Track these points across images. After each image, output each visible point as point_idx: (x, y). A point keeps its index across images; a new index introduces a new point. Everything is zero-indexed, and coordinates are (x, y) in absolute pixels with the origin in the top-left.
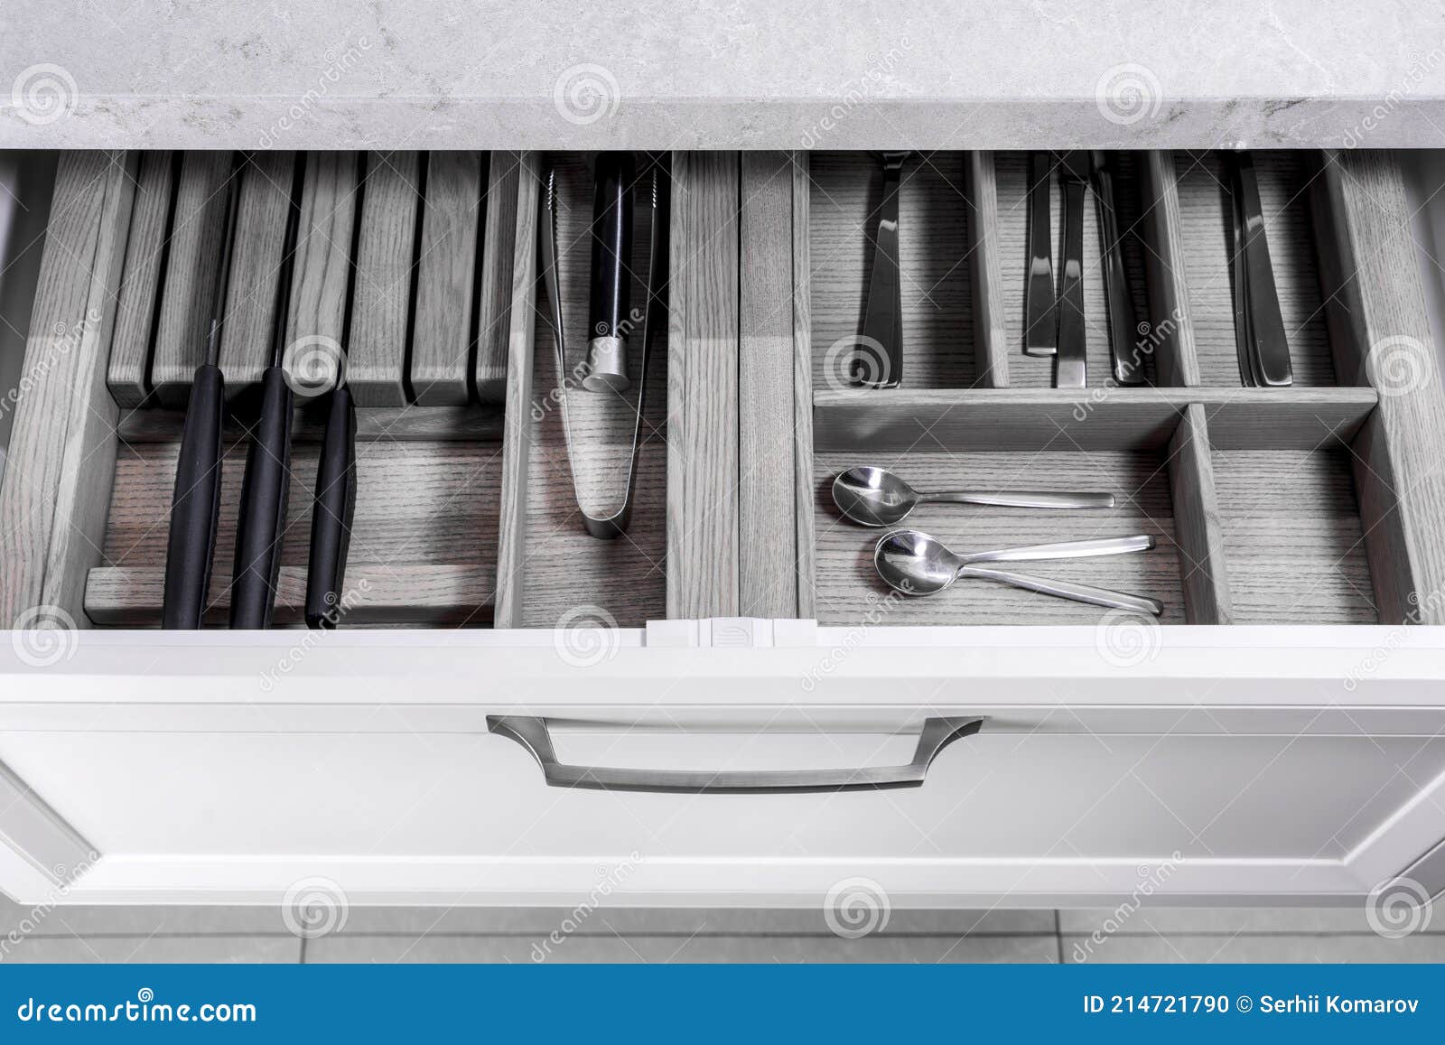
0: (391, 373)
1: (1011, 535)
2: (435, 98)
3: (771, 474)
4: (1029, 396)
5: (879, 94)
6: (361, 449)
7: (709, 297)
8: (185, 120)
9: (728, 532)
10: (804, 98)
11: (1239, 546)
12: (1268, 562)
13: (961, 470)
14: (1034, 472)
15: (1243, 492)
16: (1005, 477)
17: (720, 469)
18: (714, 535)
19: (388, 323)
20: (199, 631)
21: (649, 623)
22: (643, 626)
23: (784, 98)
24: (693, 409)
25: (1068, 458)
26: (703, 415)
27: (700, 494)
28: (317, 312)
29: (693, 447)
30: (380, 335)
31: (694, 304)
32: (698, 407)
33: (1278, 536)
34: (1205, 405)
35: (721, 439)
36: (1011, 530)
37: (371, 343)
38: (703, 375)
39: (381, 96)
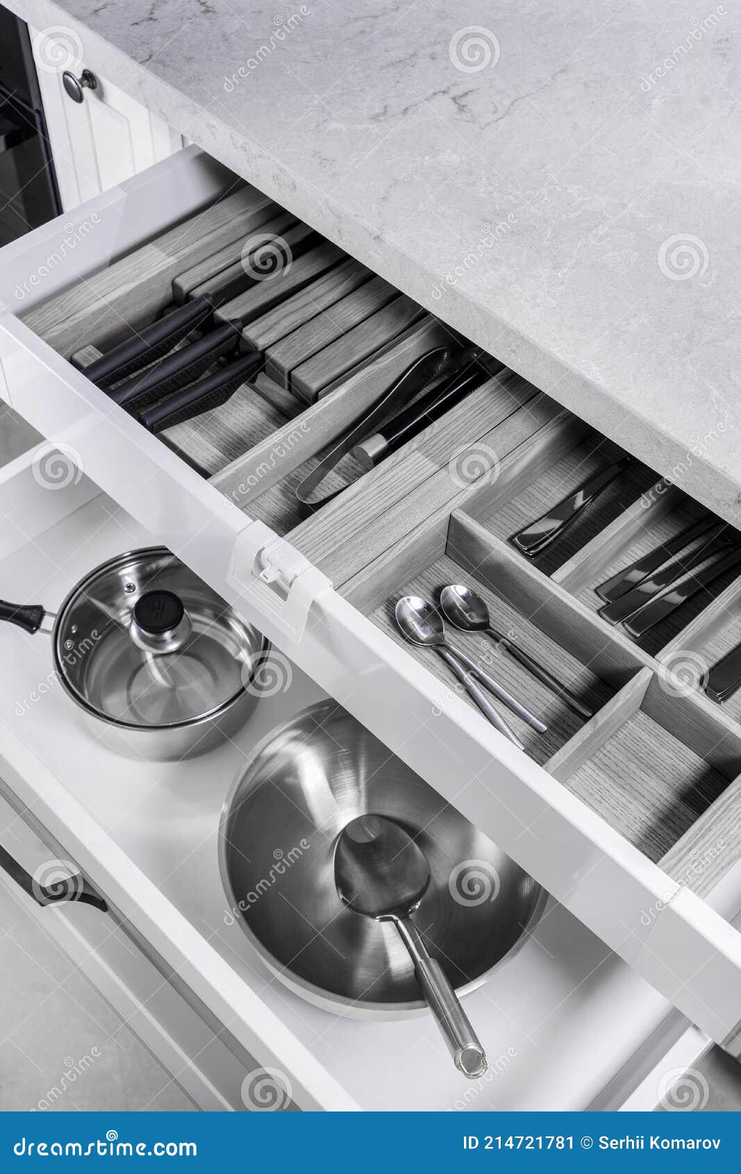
0: (286, 364)
1: (503, 670)
2: (377, 233)
3: (397, 525)
4: (563, 595)
5: (583, 372)
6: (243, 388)
7: (456, 435)
8: (274, 177)
9: (349, 531)
10: (544, 348)
11: (620, 777)
12: (627, 797)
13: (511, 622)
14: (549, 655)
15: (653, 756)
16: (531, 644)
17: (377, 505)
18: (341, 528)
19: (309, 343)
20: (93, 384)
21: (259, 521)
22: (255, 520)
23: (533, 341)
24: (394, 472)
25: (574, 663)
26: (396, 478)
27: (356, 507)
28: (284, 317)
29: (375, 487)
30: (300, 345)
31: (445, 433)
32: (397, 473)
33: (648, 791)
34: (654, 673)
35: (392, 494)
36: (506, 669)
37: (292, 344)
38: (416, 462)
39: (356, 215)
